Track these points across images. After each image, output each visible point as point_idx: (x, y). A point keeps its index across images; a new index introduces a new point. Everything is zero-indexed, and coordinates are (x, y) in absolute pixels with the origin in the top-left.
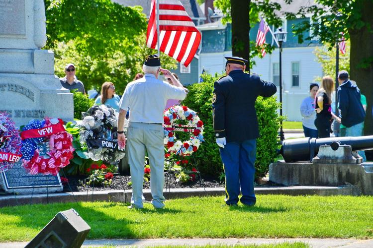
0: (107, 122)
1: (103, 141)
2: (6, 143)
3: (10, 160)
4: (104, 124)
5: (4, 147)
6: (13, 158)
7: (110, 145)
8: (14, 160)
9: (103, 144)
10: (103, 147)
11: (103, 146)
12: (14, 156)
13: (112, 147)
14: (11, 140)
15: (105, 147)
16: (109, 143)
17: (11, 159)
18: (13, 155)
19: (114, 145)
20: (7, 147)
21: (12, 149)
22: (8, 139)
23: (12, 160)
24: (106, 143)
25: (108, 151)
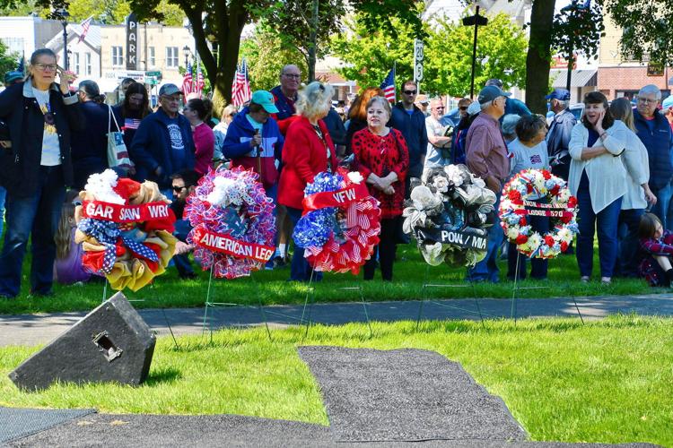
0: (457, 196)
1: (443, 232)
2: (249, 227)
3: (257, 257)
4: (450, 200)
5: (246, 233)
6: (262, 254)
7: (458, 239)
8: (263, 256)
9: (443, 237)
10: (444, 242)
11: (443, 240)
12: (263, 249)
13: (461, 242)
14: (258, 220)
15: (447, 241)
16: (454, 236)
17: (259, 255)
18: (261, 247)
19: (464, 239)
20: (251, 233)
21: (259, 236)
22: (254, 219)
23: (261, 258)
24: (448, 235)
25: (452, 249)
